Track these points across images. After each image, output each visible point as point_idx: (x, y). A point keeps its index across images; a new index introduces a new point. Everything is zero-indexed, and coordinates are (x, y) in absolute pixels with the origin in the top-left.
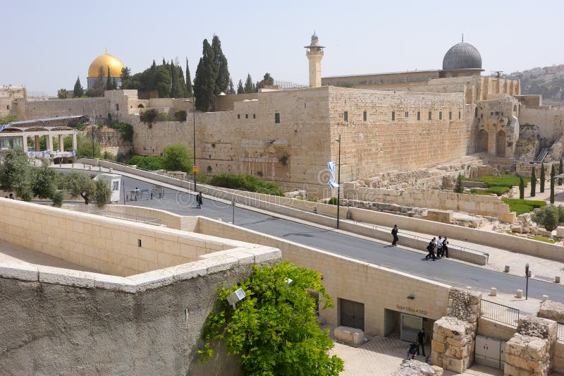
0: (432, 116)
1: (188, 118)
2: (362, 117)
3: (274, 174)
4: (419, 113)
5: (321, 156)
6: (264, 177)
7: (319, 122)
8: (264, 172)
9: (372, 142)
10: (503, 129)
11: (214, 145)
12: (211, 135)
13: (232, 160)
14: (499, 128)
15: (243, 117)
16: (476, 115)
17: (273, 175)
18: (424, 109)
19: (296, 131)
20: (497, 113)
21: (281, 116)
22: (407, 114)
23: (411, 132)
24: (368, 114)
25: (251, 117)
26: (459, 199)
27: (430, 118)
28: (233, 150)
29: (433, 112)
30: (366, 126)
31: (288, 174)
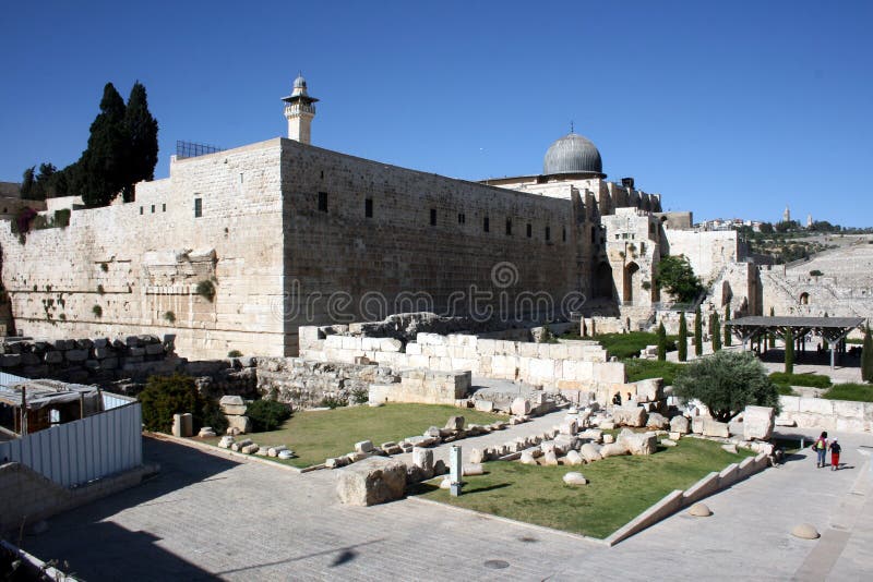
0: (513, 229)
1: (71, 221)
2: (362, 210)
3: (191, 314)
4: (487, 220)
5: (267, 274)
6: (177, 323)
7: (264, 209)
8: (176, 312)
9: (386, 259)
10: (636, 261)
11: (105, 268)
12: (102, 248)
13: (130, 292)
14: (629, 259)
15: (147, 211)
16: (593, 240)
17: (191, 318)
18: (496, 214)
19: (227, 230)
20: (625, 236)
21: (203, 203)
22: (462, 218)
23: (471, 251)
24: (376, 205)
25: (159, 209)
26: (519, 355)
27: (509, 232)
28: (132, 274)
29: (514, 222)
30: (372, 228)
31: (213, 315)
